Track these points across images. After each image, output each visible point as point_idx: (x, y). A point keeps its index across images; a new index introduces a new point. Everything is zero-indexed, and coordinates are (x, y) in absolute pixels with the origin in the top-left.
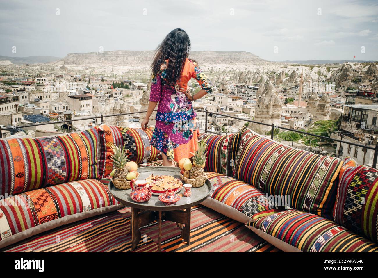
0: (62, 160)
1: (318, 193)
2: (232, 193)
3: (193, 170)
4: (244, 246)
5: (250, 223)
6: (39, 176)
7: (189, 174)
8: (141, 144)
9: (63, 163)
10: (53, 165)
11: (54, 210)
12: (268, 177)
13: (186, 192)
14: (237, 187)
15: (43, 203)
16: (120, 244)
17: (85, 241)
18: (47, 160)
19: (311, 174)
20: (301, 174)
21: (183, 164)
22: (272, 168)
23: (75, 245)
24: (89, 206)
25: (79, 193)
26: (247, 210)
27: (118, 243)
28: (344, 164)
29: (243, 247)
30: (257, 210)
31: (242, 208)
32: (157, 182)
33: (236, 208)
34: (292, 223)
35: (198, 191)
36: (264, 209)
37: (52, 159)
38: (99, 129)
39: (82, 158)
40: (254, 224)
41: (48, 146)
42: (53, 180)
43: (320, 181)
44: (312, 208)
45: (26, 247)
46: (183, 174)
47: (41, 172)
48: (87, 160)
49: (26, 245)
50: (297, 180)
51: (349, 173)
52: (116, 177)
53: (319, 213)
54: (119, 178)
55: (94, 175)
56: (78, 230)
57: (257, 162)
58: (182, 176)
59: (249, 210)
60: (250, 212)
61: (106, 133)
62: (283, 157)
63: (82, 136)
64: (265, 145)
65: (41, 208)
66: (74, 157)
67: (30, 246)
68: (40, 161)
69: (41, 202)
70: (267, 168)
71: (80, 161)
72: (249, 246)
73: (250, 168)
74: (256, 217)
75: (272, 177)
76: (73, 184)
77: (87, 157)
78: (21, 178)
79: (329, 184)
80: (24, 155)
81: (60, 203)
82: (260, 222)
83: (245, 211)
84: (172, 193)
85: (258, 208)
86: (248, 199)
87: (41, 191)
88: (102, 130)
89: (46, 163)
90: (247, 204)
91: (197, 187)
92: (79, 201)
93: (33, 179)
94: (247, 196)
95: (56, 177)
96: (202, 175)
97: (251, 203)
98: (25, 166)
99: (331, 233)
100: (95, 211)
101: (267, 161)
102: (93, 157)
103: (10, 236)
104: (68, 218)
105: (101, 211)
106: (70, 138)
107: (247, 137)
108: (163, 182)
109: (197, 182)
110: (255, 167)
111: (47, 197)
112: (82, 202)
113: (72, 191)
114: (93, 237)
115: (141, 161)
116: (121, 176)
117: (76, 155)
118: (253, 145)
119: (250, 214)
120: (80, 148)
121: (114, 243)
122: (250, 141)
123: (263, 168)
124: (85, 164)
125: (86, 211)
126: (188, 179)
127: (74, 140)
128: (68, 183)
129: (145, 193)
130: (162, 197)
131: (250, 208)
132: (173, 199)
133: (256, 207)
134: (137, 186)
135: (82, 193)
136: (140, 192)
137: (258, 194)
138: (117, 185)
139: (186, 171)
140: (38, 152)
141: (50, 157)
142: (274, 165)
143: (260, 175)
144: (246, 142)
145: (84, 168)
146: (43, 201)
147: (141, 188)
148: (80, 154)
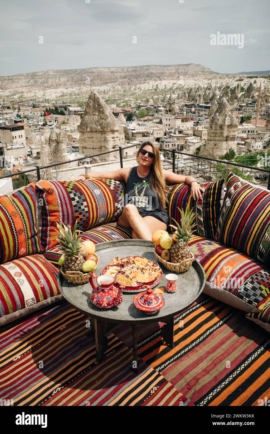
2: (222, 269)
3: (174, 249)
4: (246, 344)
5: (253, 314)
7: (168, 255)
8: (93, 202)
13: (170, 287)
14: (227, 260)
16: (80, 352)
17: (33, 350)
21: (159, 239)
23: (19, 357)
24: (33, 299)
25: (17, 282)
26: (248, 296)
27: (76, 352)
29: (246, 347)
30: (262, 295)
31: (240, 292)
32: (125, 269)
33: (230, 291)
35: (184, 280)
36: (269, 292)
38: (36, 186)
39: (17, 230)
40: (259, 315)
46: (160, 255)
48: (24, 233)
52: (67, 269)
54: (72, 270)
55: (35, 249)
56: (21, 331)
57: (253, 224)
58: (159, 257)
59: (250, 296)
60: (253, 298)
61: (47, 192)
63: (13, 200)
64: (263, 199)
70: (269, 232)
71: (14, 234)
72: (252, 344)
73: (243, 232)
74: (261, 307)
76: (9, 268)
77: (23, 229)
82: (267, 313)
83: (244, 297)
84: (153, 297)
85: (262, 292)
86: (246, 278)
88: (41, 188)
90: (247, 287)
91: (182, 273)
92: (18, 294)
94: (243, 273)
96: (188, 256)
97: (251, 285)
100: (42, 304)
101: (268, 224)
102: (32, 227)
104: (6, 318)
105: (50, 302)
107: (235, 188)
108: (135, 269)
109: (182, 267)
110: (251, 230)
112: (23, 295)
113: (8, 279)
114: (43, 341)
115: (95, 224)
116: (75, 267)
117: (9, 227)
118: (246, 199)
119: (253, 302)
120: (12, 217)
121: (71, 351)
122: (239, 194)
123: (264, 233)
124: (22, 237)
125: (30, 306)
126: (168, 263)
127: (3, 207)
128: (2, 265)
129: (113, 295)
130: (139, 302)
131: (251, 292)
132: (156, 305)
133: (259, 290)
134: (100, 286)
135: (21, 281)
136: (105, 295)
137: (257, 269)
138: (69, 279)
139: (164, 249)
143: (259, 242)
144: (235, 196)
145: (21, 243)
147: (106, 289)
148: (14, 225)
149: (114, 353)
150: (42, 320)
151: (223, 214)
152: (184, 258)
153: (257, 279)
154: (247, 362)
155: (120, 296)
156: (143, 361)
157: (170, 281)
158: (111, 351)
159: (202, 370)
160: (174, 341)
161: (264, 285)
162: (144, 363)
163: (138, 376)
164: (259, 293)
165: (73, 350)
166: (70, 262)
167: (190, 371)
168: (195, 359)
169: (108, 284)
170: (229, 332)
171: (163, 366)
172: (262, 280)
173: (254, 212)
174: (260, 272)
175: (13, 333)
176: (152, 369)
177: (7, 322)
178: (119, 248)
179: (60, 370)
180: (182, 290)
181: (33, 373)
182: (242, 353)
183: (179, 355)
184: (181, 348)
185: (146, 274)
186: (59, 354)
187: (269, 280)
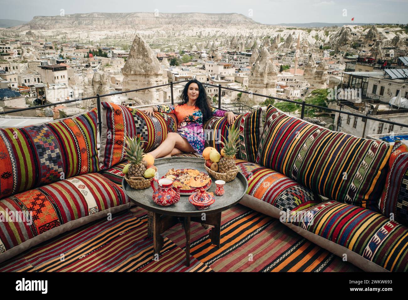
0: (57, 153)
1: (364, 183)
2: (262, 184)
3: (222, 161)
4: (281, 245)
6: (31, 174)
7: (217, 167)
8: (152, 127)
9: (58, 157)
10: (46, 160)
11: (54, 215)
12: (303, 165)
13: (218, 191)
14: (266, 177)
15: (40, 209)
16: (138, 252)
17: (96, 251)
18: (38, 155)
19: (355, 161)
20: (343, 161)
21: (209, 154)
22: (308, 153)
24: (95, 208)
25: (82, 192)
26: (283, 205)
27: (135, 251)
28: (395, 149)
29: (281, 247)
30: (294, 204)
31: (276, 202)
32: (180, 178)
33: (268, 202)
34: (338, 218)
35: (230, 187)
36: (300, 203)
37: (44, 152)
39: (81, 149)
41: (39, 137)
42: (48, 178)
43: (367, 169)
44: (356, 199)
45: (24, 262)
46: (209, 167)
47: (33, 170)
48: (86, 152)
49: (25, 260)
50: (339, 169)
51: (402, 160)
52: (131, 175)
53: (364, 205)
54: (135, 176)
55: (95, 168)
57: (288, 147)
58: (209, 169)
59: (285, 205)
60: (287, 206)
61: (116, 112)
62: (320, 142)
63: (77, 123)
64: (297, 126)
65: (38, 215)
66: (71, 148)
67: (30, 260)
68: (30, 157)
69: (37, 207)
70: (301, 153)
71: (78, 153)
72: (286, 245)
73: (279, 154)
75: (307, 164)
76: (73, 182)
77: (86, 148)
78: (8, 178)
79: (377, 172)
80: (9, 150)
81: (61, 207)
83: (280, 206)
85: (295, 202)
86: (282, 191)
87: (35, 192)
88: (111, 107)
89: (38, 158)
90: (282, 198)
92: (83, 203)
93: (23, 179)
94: (279, 187)
95: (51, 174)
96: (233, 168)
97: (286, 196)
98: (12, 164)
99: (385, 230)
100: (103, 213)
101: (301, 146)
102: (93, 147)
103: (4, 251)
104: (71, 224)
106: (64, 125)
107: (274, 117)
108: (188, 178)
109: (228, 176)
110: (287, 153)
111: (43, 200)
112: (87, 204)
113: (73, 190)
114: (105, 244)
116: (138, 174)
117: (73, 146)
118: (283, 126)
120: (77, 137)
121: (131, 251)
122: (277, 122)
123: (297, 154)
124: (85, 156)
125: (93, 214)
126: (217, 173)
127: (68, 127)
129: (172, 194)
130: (194, 199)
131: (285, 202)
132: (207, 202)
133: (292, 200)
134: (161, 187)
135: (85, 192)
136: (165, 194)
137: (292, 185)
138: (132, 184)
139: (213, 162)
140: (26, 146)
141: (41, 151)
142: (309, 151)
143: (293, 162)
144: (273, 124)
145: (83, 161)
146: (40, 206)
147: (166, 189)
148: (78, 144)
149: (169, 253)
151: (263, 140)
152: (230, 169)
153: (291, 192)
154: (281, 258)
155: (178, 195)
157: (219, 185)
158: (166, 250)
159: (244, 264)
160: (220, 243)
161: (296, 197)
162: (195, 259)
166: (134, 169)
168: (239, 256)
169: (168, 185)
170: (266, 236)
171: (211, 262)
172: (295, 193)
173: (289, 137)
174: (294, 187)
175: (77, 238)
176: (202, 264)
177: (71, 228)
182: (277, 252)
183: (225, 253)
184: (226, 248)
185: (199, 181)
186: (120, 253)
187: (301, 193)
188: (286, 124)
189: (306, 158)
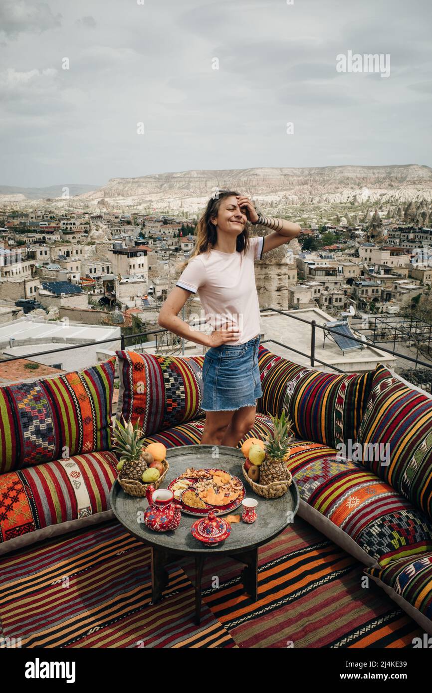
0: (48, 425)
2: (346, 500)
4: (358, 611)
5: (373, 570)
6: (9, 453)
7: (257, 473)
8: (193, 388)
9: (49, 429)
10: (32, 433)
11: (28, 515)
12: (418, 476)
13: (246, 515)
14: (354, 490)
15: (12, 504)
16: (134, 586)
18: (22, 426)
22: (427, 458)
24: (88, 508)
25: (73, 484)
26: (370, 544)
27: (129, 586)
29: (356, 616)
30: (390, 545)
31: (361, 537)
32: (198, 485)
33: (349, 533)
35: (272, 510)
36: (404, 543)
37: (31, 423)
39: (83, 418)
40: (380, 573)
41: (26, 401)
42: (34, 458)
46: (247, 471)
47: (13, 447)
48: (91, 423)
54: (129, 478)
55: (105, 444)
57: (397, 442)
58: (246, 474)
59: (374, 544)
60: (376, 547)
63: (84, 379)
64: (417, 407)
65: (6, 513)
66: (68, 418)
68: (11, 428)
69: (8, 502)
70: (417, 457)
71: (79, 424)
72: (368, 614)
74: (384, 562)
75: (425, 477)
76: (66, 465)
77: (91, 417)
81: (40, 504)
82: (393, 571)
83: (365, 545)
84: (214, 524)
85: (392, 542)
86: (375, 518)
87: (13, 477)
88: (129, 360)
89: (21, 431)
90: (372, 531)
91: (271, 499)
92: (71, 500)
94: (372, 511)
95: (37, 454)
97: (379, 529)
100: (99, 516)
101: (417, 444)
102: (103, 416)
104: (52, 529)
106: (64, 382)
107: (382, 388)
108: (210, 487)
109: (271, 490)
111: (19, 492)
112: (76, 501)
113: (62, 479)
114: (92, 566)
115: (192, 416)
116: (133, 475)
117: (73, 414)
118: (395, 404)
119: (375, 554)
120: (80, 401)
121: (124, 583)
122: (387, 395)
123: (410, 456)
124: (89, 428)
125: (84, 516)
126: (254, 483)
127: (70, 386)
128: (59, 461)
129: (170, 515)
130: (198, 528)
131: (375, 539)
132: (217, 536)
133: (388, 538)
134: (155, 503)
135: (77, 484)
136: (159, 514)
137: (396, 508)
138: (125, 488)
139: (254, 465)
140: (7, 413)
141: (27, 421)
142: (429, 454)
143: (403, 470)
144: (380, 398)
145: (86, 435)
146: (12, 500)
147: (161, 508)
148: (80, 411)
150: (98, 539)
152: (275, 480)
153: (391, 521)
155: (176, 518)
156: (210, 612)
157: (246, 507)
158: (174, 591)
159: (287, 637)
160: (258, 593)
161: (398, 532)
162: (212, 614)
163: (199, 630)
164: (387, 543)
165: (126, 583)
166: (129, 467)
167: (269, 636)
168: (282, 620)
169: (165, 500)
170: (338, 591)
171: (235, 623)
172: (399, 525)
173: (401, 425)
174: (400, 514)
175: (59, 550)
176: (219, 624)
177: (53, 534)
178: (203, 455)
179: (104, 606)
180: (263, 522)
181: (71, 603)
183: (261, 612)
184: (266, 603)
185: (222, 495)
186: (108, 585)
187: (409, 525)
188: (399, 402)
189: (423, 466)
